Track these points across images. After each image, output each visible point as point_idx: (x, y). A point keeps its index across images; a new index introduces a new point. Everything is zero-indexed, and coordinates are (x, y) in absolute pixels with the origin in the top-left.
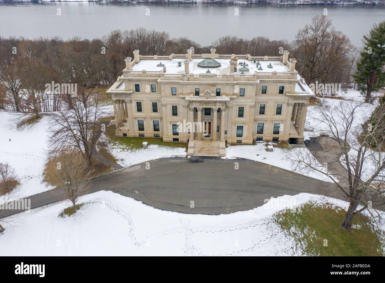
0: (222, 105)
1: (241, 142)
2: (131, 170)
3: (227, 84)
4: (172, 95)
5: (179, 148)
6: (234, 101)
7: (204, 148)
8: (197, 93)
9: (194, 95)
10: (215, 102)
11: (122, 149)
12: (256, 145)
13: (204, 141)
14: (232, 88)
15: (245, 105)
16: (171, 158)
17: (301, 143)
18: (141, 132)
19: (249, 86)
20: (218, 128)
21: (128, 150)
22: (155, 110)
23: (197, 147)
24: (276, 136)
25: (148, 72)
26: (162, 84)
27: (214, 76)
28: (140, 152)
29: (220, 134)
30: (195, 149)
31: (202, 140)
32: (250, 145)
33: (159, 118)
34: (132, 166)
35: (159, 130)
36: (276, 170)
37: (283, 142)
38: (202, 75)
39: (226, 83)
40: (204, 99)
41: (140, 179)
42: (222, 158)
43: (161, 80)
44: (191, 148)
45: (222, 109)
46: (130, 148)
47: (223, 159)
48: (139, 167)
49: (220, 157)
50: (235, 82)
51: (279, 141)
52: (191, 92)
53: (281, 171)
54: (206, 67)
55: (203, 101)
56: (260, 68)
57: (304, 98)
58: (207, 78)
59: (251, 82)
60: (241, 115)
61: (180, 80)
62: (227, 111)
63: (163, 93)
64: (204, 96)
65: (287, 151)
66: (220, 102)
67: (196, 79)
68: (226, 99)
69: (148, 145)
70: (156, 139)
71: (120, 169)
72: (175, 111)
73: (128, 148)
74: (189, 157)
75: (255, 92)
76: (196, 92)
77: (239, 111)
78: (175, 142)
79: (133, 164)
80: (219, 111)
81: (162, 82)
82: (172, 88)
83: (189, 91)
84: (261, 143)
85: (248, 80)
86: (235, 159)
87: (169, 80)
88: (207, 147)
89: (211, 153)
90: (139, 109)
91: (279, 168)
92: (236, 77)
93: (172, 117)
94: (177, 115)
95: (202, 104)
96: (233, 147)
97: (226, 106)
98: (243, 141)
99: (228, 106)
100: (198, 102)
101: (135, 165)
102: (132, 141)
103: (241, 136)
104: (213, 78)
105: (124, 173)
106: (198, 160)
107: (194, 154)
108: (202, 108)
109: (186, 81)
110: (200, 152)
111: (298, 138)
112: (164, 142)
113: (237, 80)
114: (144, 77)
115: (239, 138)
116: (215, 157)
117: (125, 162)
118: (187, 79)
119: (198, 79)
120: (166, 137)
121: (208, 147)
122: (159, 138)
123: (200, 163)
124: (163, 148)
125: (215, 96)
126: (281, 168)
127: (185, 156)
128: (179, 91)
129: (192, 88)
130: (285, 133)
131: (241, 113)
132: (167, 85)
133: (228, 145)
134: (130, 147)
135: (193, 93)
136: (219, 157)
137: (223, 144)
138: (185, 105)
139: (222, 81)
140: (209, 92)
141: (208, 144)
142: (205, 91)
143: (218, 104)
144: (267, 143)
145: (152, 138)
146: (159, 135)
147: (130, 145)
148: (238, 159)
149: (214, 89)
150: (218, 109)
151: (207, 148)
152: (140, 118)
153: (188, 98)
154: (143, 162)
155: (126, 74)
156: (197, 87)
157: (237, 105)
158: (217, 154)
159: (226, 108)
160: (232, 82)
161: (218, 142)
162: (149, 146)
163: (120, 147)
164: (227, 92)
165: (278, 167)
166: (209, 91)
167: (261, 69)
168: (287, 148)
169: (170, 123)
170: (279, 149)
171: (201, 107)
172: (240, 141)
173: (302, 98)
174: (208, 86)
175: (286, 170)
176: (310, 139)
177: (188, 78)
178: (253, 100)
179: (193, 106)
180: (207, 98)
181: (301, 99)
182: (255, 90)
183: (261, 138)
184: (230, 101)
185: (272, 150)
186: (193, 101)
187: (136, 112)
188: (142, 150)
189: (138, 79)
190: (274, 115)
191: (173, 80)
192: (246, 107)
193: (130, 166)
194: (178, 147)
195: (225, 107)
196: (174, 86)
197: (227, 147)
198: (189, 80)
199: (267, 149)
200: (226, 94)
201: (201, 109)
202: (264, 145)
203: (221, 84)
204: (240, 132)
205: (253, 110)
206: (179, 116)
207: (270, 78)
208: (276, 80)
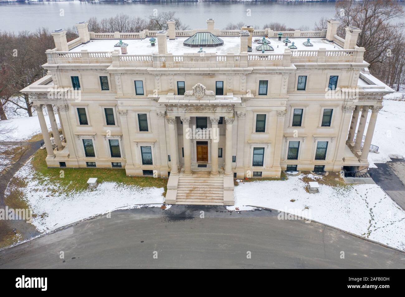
0: (226, 111)
1: (261, 175)
2: (53, 239)
3: (236, 73)
4: (137, 94)
5: (151, 189)
6: (249, 103)
7: (196, 189)
8: (181, 91)
9: (174, 94)
10: (215, 106)
11: (50, 192)
12: (287, 179)
13: (195, 176)
14: (245, 81)
15: (269, 111)
16: (135, 210)
17: (364, 176)
18: (90, 159)
19: (276, 75)
20: (220, 151)
21: (61, 193)
22: (110, 121)
23: (183, 186)
24: (320, 163)
25: (92, 54)
26: (117, 74)
27: (212, 57)
28: (81, 197)
29: (224, 161)
30: (179, 192)
31: (193, 173)
32: (277, 179)
33: (118, 136)
34: (58, 230)
35: (119, 156)
36: (332, 234)
37: (333, 174)
38: (188, 57)
39: (234, 71)
40: (194, 101)
41: (65, 263)
42: (228, 208)
43: (114, 66)
44: (173, 188)
45: (226, 118)
46: (66, 189)
47: (231, 212)
48: (71, 231)
49: (225, 207)
50: (251, 68)
51: (326, 172)
52: (171, 88)
53: (343, 237)
54: (198, 45)
55: (192, 105)
56: (293, 45)
57: (373, 97)
58: (197, 61)
59: (279, 68)
60: (261, 129)
61: (148, 66)
62: (235, 123)
63: (119, 92)
64: (193, 94)
65: (345, 192)
66: (223, 106)
67: (177, 64)
68: (234, 100)
69: (98, 182)
70: (116, 170)
71: (33, 237)
72: (143, 123)
73: (62, 188)
74: (168, 207)
75: (286, 87)
76: (178, 89)
77: (257, 121)
78: (146, 176)
79: (61, 225)
80: (222, 121)
81: (116, 70)
82: (135, 81)
83: (166, 87)
84: (295, 175)
85: (274, 65)
86: (252, 211)
87: (128, 66)
88: (200, 187)
89: (208, 198)
90: (83, 121)
91: (338, 229)
92: (252, 59)
93: (138, 133)
94: (148, 131)
95: (190, 110)
96: (247, 184)
97: (234, 114)
98: (264, 174)
99: (238, 113)
100: (182, 106)
101: (64, 228)
102: (74, 175)
103: (261, 164)
104: (209, 62)
105: (37, 246)
106: (183, 213)
107: (179, 200)
108: (191, 118)
109: (159, 67)
110: (188, 196)
111: (358, 167)
112: (128, 177)
113: (253, 66)
114: (84, 63)
115: (258, 169)
116: (215, 208)
117: (47, 220)
118: (162, 65)
119: (181, 64)
120: (131, 169)
121: (203, 186)
122: (120, 168)
123: (187, 221)
124: (123, 189)
125: (213, 96)
126: (341, 231)
127: (160, 206)
128: (148, 86)
129: (172, 81)
130: (336, 159)
131: (261, 124)
132: (126, 77)
133: (238, 181)
134: (67, 186)
135: (174, 91)
136: (222, 207)
137: (228, 181)
138: (161, 113)
139: (226, 67)
140: (202, 88)
141: (202, 181)
142: (195, 86)
143: (219, 109)
144: (305, 176)
145: (109, 169)
146: (120, 163)
147: (67, 184)
148: (259, 210)
149: (212, 82)
150: (219, 119)
151: (201, 189)
152: (86, 135)
153: (163, 99)
154: (81, 221)
155: (51, 57)
156: (181, 79)
157: (254, 111)
158: (220, 201)
159: (234, 116)
160: (245, 69)
161: (221, 176)
162: (100, 184)
163: (48, 188)
164: (236, 88)
165: (335, 228)
166: (201, 85)
167: (294, 47)
168: (342, 185)
169: (136, 143)
170: (328, 187)
171: (188, 116)
172: (259, 174)
173: (370, 97)
174: (201, 77)
175: (352, 235)
176: (376, 167)
177: (164, 63)
178: (283, 102)
179: (173, 115)
180: (199, 99)
181: (368, 98)
182: (286, 83)
183: (294, 166)
184: (241, 103)
185: (317, 191)
186: (172, 105)
187: (78, 126)
188: (86, 194)
189: (75, 66)
190: (318, 127)
191: (136, 66)
192: (271, 114)
193: (54, 228)
194: (151, 185)
195: (231, 115)
196: (138, 78)
197: (236, 184)
198: (164, 66)
199: (307, 187)
200: (233, 92)
201: (189, 119)
202: (300, 179)
203: (224, 73)
204: (258, 158)
205: (283, 119)
206: (152, 132)
207: (312, 61)
208: (325, 64)
